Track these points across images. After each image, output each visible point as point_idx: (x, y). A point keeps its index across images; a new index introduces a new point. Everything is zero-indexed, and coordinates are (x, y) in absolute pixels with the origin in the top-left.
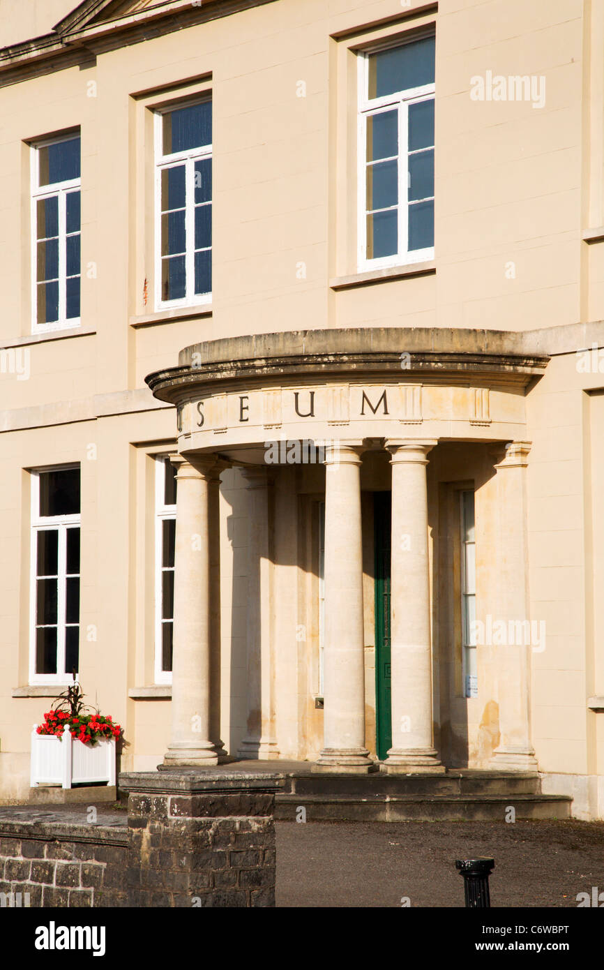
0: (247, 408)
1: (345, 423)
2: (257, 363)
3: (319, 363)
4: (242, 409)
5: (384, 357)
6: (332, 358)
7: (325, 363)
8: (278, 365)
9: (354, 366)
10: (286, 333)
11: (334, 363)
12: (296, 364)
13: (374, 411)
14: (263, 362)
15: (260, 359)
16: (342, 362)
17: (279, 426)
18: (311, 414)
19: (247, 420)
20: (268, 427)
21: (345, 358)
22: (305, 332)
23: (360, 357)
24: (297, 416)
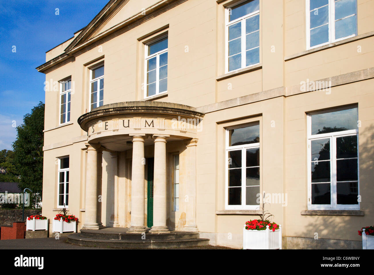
0: (107, 126)
1: (140, 129)
2: (110, 110)
3: (131, 110)
5: (153, 108)
6: (135, 108)
7: (133, 110)
8: (118, 110)
9: (143, 111)
10: (120, 103)
11: (136, 110)
12: (123, 110)
13: (149, 126)
14: (112, 109)
15: (111, 108)
16: (139, 109)
17: (117, 130)
18: (128, 127)
19: (107, 129)
20: (114, 131)
21: (140, 108)
22: (127, 102)
23: (145, 108)
24: (124, 127)
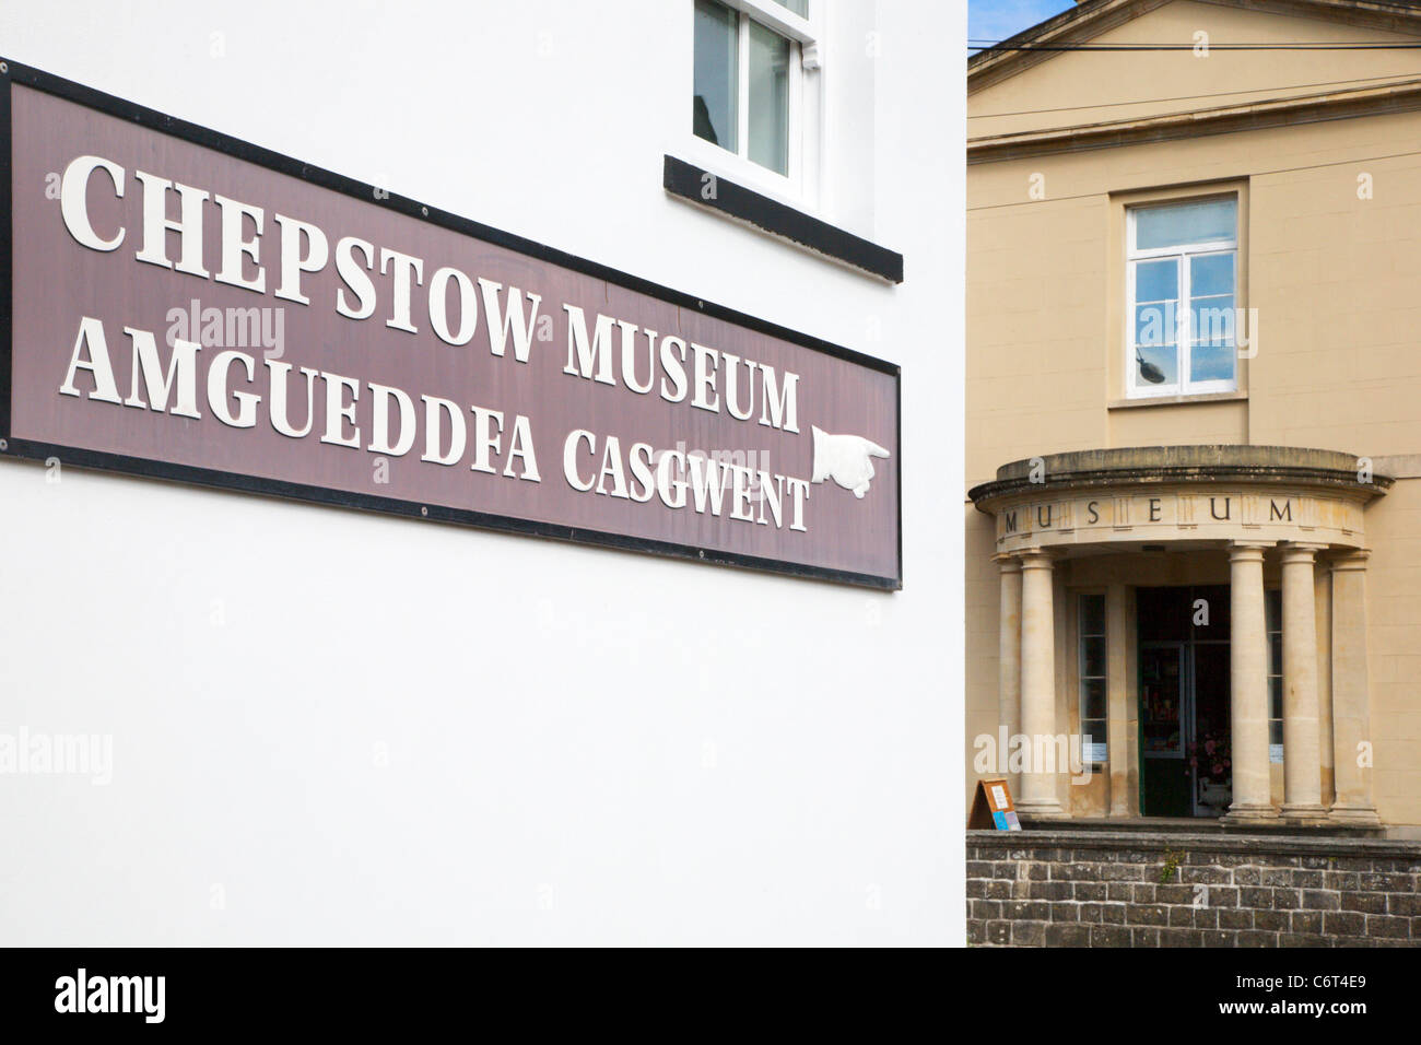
0: (1159, 510)
1: (1257, 527)
2: (1190, 471)
3: (1250, 474)
4: (1152, 510)
5: (1304, 472)
6: (1262, 471)
7: (1255, 474)
8: (1209, 474)
9: (1278, 478)
10: (1201, 447)
11: (1264, 474)
12: (1227, 474)
13: (1280, 517)
14: (1197, 471)
15: (1195, 468)
16: (1270, 474)
17: (1194, 526)
18: (1227, 518)
19: (1158, 520)
20: (1182, 527)
21: (1274, 471)
22: (1221, 446)
23: (1286, 471)
24: (1212, 519)
